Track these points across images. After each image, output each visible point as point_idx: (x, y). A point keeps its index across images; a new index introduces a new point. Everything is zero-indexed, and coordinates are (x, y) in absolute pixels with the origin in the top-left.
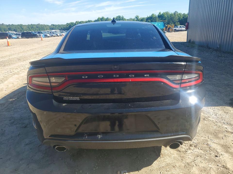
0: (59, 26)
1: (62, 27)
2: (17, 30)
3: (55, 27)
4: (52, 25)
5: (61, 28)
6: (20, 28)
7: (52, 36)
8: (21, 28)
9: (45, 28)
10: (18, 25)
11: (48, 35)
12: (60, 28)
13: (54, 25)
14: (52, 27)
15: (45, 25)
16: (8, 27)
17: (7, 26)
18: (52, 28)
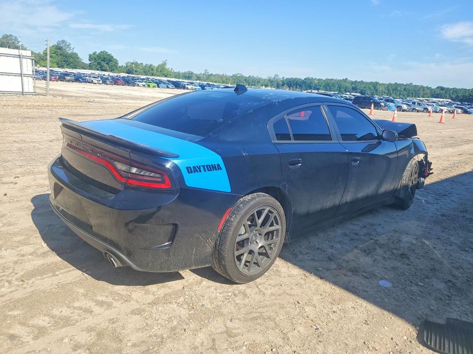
0: (455, 91)
1: (459, 95)
2: (366, 92)
3: (444, 92)
4: (438, 87)
5: (457, 96)
6: (372, 88)
7: (413, 110)
8: (375, 88)
9: (421, 93)
10: (371, 83)
11: (405, 107)
12: (454, 96)
13: (442, 88)
14: (438, 92)
15: (422, 87)
16: (353, 85)
17: (352, 83)
18: (438, 95)
